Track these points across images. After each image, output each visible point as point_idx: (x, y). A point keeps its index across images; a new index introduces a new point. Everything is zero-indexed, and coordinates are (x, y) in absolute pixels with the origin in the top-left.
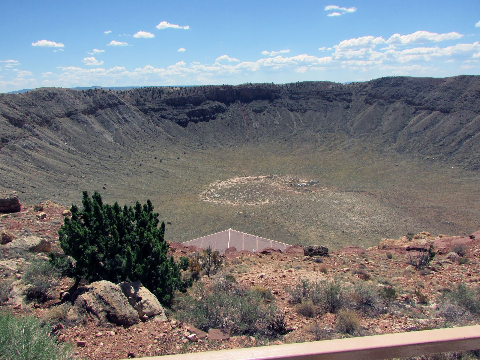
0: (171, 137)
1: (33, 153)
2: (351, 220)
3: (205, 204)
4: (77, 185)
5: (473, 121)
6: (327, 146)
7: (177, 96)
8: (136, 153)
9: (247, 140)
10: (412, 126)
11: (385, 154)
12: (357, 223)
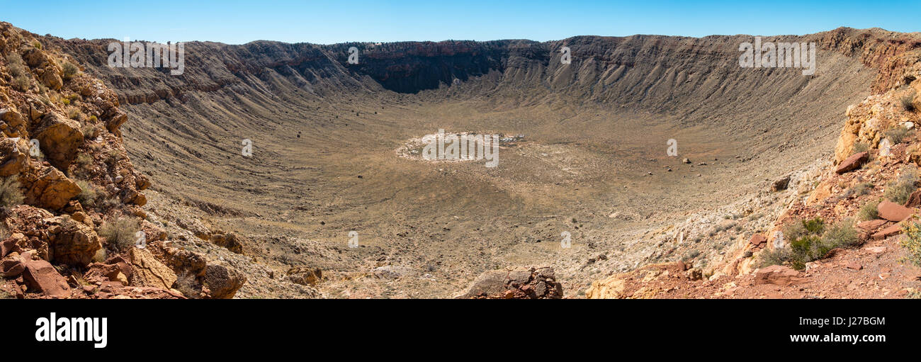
0: (370, 91)
1: (241, 97)
2: (564, 172)
3: (400, 159)
4: (274, 130)
5: (652, 73)
6: (530, 101)
7: (379, 52)
8: (334, 105)
9: (448, 96)
10: (605, 79)
11: (585, 105)
12: (570, 174)
